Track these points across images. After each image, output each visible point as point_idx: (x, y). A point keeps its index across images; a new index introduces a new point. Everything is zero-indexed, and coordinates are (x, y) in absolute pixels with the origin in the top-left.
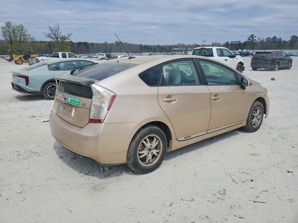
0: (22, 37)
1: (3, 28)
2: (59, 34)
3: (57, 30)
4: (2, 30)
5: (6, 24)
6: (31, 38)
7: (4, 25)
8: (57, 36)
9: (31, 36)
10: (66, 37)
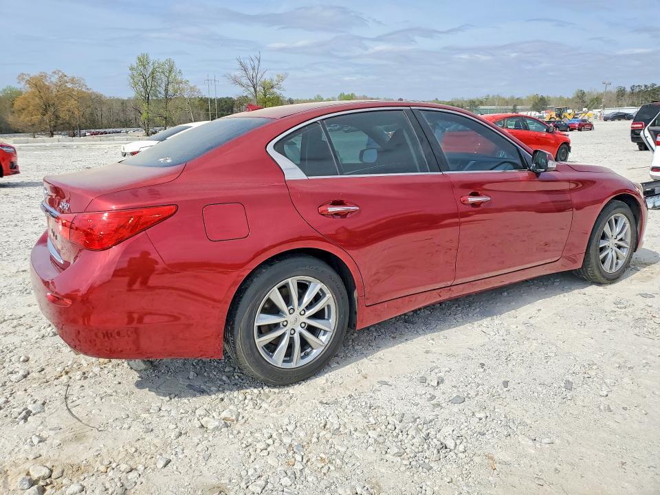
0: (170, 87)
1: (132, 69)
2: (259, 76)
3: (256, 67)
4: (130, 72)
5: (139, 59)
6: (191, 88)
7: (134, 62)
8: (255, 81)
9: (192, 84)
10: (275, 82)
